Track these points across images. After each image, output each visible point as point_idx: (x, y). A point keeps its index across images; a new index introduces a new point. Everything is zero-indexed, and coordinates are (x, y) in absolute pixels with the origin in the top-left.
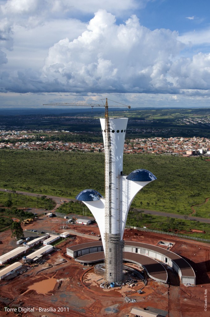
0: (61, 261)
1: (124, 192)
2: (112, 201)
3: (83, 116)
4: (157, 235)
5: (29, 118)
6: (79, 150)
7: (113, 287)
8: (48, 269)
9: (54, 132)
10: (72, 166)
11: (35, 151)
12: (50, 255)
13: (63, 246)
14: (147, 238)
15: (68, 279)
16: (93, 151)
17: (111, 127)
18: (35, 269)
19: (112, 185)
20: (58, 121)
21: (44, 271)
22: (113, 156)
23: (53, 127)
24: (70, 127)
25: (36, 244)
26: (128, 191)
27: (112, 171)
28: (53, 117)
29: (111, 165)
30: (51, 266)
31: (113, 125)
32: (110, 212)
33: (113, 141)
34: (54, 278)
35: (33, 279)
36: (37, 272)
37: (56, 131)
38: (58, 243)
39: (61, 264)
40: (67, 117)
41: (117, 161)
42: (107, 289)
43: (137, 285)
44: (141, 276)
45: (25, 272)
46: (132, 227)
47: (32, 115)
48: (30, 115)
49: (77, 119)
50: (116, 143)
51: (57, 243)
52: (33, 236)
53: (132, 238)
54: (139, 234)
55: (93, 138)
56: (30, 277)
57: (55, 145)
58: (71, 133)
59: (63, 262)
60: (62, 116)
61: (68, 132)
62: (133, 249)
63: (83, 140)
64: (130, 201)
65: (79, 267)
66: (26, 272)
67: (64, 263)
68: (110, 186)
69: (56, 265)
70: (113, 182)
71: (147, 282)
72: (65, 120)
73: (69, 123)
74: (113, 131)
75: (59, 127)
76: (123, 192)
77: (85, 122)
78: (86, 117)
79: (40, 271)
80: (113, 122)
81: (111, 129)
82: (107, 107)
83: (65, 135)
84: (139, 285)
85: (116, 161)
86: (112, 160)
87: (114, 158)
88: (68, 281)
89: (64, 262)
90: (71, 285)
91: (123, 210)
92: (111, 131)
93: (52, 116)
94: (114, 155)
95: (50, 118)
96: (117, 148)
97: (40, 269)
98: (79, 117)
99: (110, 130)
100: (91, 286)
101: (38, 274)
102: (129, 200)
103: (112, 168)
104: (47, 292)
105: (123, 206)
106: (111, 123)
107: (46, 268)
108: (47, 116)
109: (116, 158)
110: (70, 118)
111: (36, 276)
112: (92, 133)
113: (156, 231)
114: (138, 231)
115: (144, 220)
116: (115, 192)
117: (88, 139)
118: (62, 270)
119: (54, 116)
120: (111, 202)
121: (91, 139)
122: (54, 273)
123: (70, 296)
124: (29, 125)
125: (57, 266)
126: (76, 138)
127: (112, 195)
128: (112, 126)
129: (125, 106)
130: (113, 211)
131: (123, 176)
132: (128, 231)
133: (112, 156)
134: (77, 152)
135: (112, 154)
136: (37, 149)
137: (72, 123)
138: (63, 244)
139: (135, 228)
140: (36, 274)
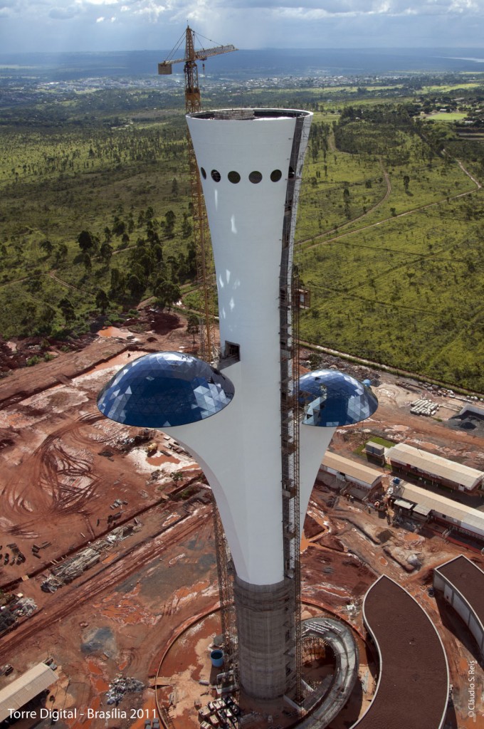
8: (364, 537)
30: (377, 540)
39: (395, 560)
59: (405, 563)
67: (399, 566)
69: (384, 550)
79: (352, 523)
89: (404, 567)
97: (357, 520)
125: (380, 552)
140: (336, 517)
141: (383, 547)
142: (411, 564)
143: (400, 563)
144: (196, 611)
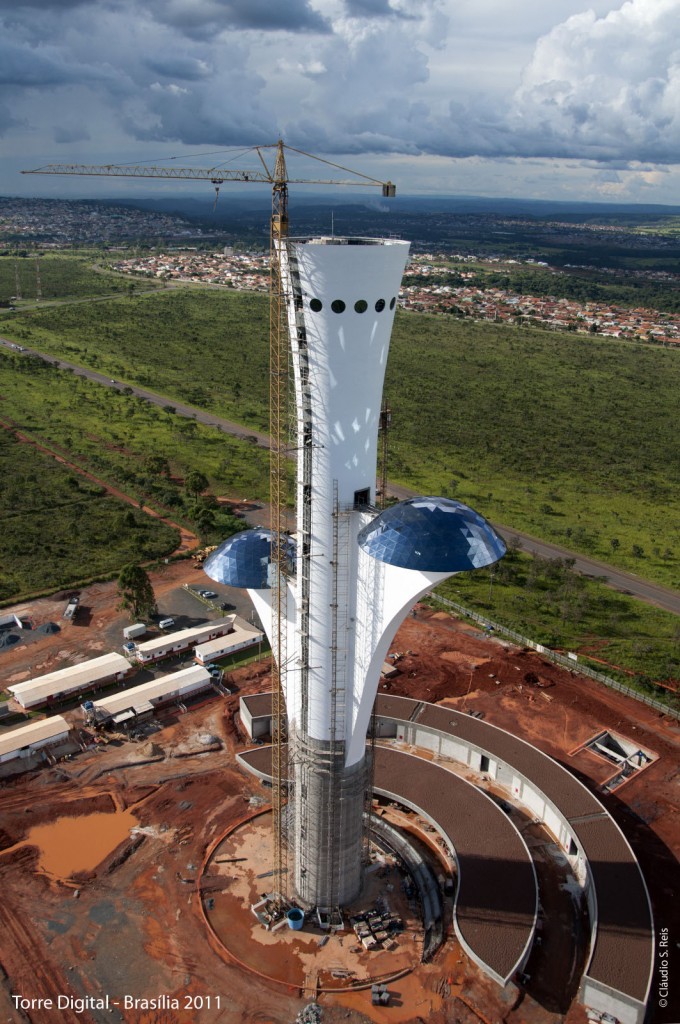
0: (203, 741)
1: (362, 581)
2: (312, 611)
3: (607, 223)
4: (604, 700)
5: (463, 222)
6: (534, 322)
7: (295, 929)
8: (141, 767)
9: (506, 262)
10: (481, 369)
11: (417, 313)
12: (183, 708)
13: (255, 677)
14: (562, 708)
15: (169, 835)
16: (572, 328)
17: (305, 285)
18: (105, 756)
19: (313, 543)
20: (536, 234)
21: (125, 771)
22: (317, 417)
23: (517, 248)
24: (561, 251)
25: (176, 649)
26: (377, 584)
27: (314, 484)
28: (524, 223)
29: (311, 455)
30: (157, 757)
31: (313, 272)
32: (305, 651)
33: (315, 350)
34: (135, 812)
35: (70, 797)
36: (103, 769)
37: (511, 262)
38: (241, 663)
39: (196, 754)
40: (562, 224)
41: (336, 442)
42: (270, 929)
43: (393, 947)
44: (431, 903)
45: (65, 760)
46: (530, 644)
47: (472, 215)
48: (468, 215)
49: (587, 231)
50: (331, 362)
51: (237, 661)
52: (193, 615)
53: (504, 694)
54: (542, 681)
55: (607, 288)
56: (68, 783)
57: (477, 300)
58: (552, 269)
59: (208, 747)
60: (549, 221)
61: (544, 264)
62: (472, 758)
63: (576, 290)
64: (382, 627)
65: (243, 784)
66: (69, 758)
67: (207, 754)
68: (306, 548)
69: (176, 757)
70: (315, 531)
71: (443, 942)
72: (554, 232)
73: (563, 240)
74: (316, 305)
75: (533, 249)
76: (359, 584)
77: (607, 240)
78: (612, 228)
79: (111, 770)
80: (313, 259)
81: (306, 294)
82: (282, 186)
83: (531, 273)
84: (399, 950)
85: (332, 441)
86: (315, 435)
87: (324, 428)
88: (163, 842)
89: (211, 750)
90: (160, 869)
91: (357, 656)
92: (307, 300)
93: (522, 219)
94: (323, 417)
95: (516, 225)
96: (334, 383)
97: (120, 761)
98: (594, 228)
99: (303, 297)
100: (224, 892)
101: (99, 781)
102: (379, 624)
103: (314, 471)
104: (68, 873)
105: (358, 639)
106: (303, 263)
107: (140, 758)
108: (510, 218)
109: (332, 431)
110: (568, 228)
111: (88, 785)
112: (612, 271)
113: (608, 681)
114: (547, 665)
115: (594, 617)
116: (323, 576)
117: (589, 288)
118: (178, 787)
119: (530, 218)
120: (308, 614)
121: (599, 289)
122: (151, 790)
123: (125, 921)
124: (457, 240)
125: (177, 761)
126: (555, 284)
127: (313, 588)
128: (310, 281)
129: (368, 182)
130: (313, 648)
131: (363, 515)
132: (507, 659)
133: (314, 420)
134: (526, 326)
135: (313, 409)
136: (421, 309)
137: (570, 242)
138: (257, 670)
139: (540, 649)
140: (93, 779)
141: (170, 757)
142: (212, 743)
143: (205, 752)
144: (200, 937)
